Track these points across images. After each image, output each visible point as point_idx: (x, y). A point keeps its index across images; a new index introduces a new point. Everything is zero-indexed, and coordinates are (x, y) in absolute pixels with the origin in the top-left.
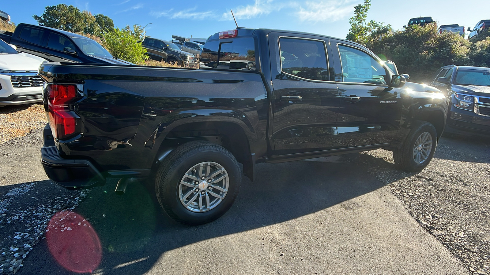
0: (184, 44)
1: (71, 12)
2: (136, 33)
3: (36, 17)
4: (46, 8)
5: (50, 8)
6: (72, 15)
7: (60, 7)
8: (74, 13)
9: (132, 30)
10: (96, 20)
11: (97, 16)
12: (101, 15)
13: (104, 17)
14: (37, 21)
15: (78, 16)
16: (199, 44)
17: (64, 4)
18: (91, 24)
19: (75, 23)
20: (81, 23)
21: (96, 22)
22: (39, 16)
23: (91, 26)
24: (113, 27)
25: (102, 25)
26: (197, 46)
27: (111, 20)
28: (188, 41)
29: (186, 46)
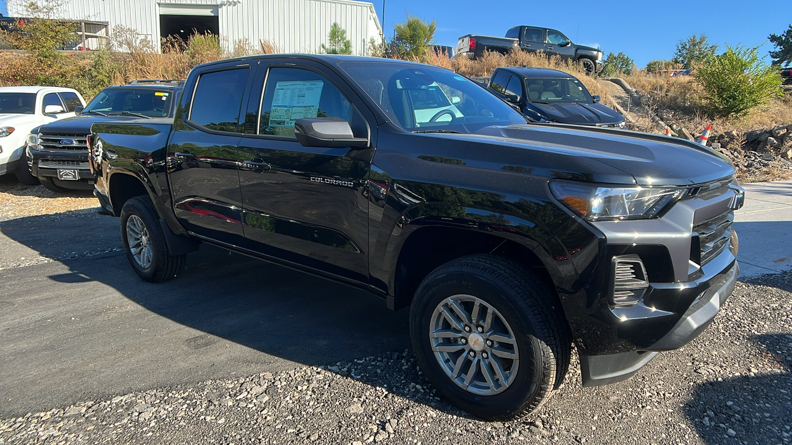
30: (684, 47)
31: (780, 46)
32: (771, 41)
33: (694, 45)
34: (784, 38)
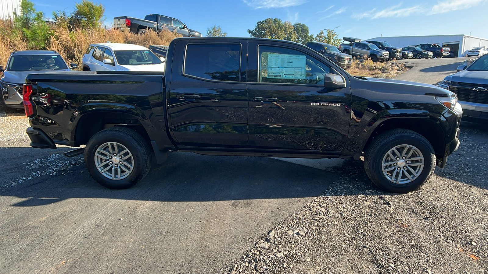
0: (354, 45)
1: (275, 24)
2: (329, 37)
3: (250, 32)
4: (257, 23)
5: (260, 23)
6: (275, 27)
7: (267, 21)
8: (277, 25)
9: (325, 34)
10: (294, 29)
11: (296, 25)
12: (299, 24)
13: (301, 25)
14: (250, 34)
15: (280, 27)
16: (369, 44)
17: (270, 18)
18: (290, 33)
19: (277, 33)
20: (282, 32)
21: (294, 30)
22: (252, 30)
23: (290, 35)
24: (308, 33)
25: (299, 33)
26: (367, 46)
27: (307, 27)
28: (358, 42)
29: (355, 47)
30: (210, 32)
31: (253, 35)
32: (249, 33)
33: (216, 32)
34: (254, 32)
